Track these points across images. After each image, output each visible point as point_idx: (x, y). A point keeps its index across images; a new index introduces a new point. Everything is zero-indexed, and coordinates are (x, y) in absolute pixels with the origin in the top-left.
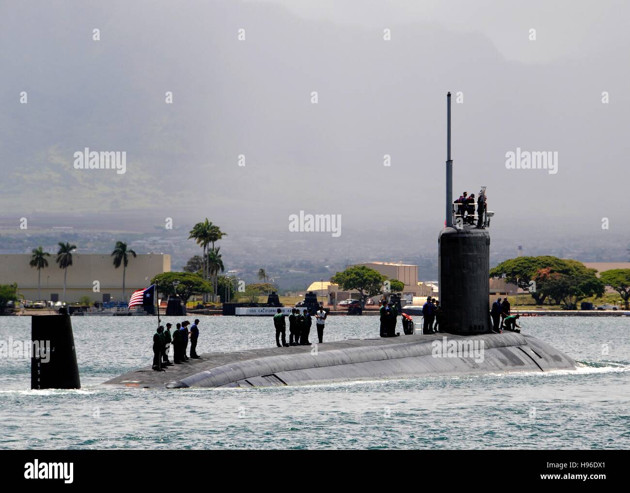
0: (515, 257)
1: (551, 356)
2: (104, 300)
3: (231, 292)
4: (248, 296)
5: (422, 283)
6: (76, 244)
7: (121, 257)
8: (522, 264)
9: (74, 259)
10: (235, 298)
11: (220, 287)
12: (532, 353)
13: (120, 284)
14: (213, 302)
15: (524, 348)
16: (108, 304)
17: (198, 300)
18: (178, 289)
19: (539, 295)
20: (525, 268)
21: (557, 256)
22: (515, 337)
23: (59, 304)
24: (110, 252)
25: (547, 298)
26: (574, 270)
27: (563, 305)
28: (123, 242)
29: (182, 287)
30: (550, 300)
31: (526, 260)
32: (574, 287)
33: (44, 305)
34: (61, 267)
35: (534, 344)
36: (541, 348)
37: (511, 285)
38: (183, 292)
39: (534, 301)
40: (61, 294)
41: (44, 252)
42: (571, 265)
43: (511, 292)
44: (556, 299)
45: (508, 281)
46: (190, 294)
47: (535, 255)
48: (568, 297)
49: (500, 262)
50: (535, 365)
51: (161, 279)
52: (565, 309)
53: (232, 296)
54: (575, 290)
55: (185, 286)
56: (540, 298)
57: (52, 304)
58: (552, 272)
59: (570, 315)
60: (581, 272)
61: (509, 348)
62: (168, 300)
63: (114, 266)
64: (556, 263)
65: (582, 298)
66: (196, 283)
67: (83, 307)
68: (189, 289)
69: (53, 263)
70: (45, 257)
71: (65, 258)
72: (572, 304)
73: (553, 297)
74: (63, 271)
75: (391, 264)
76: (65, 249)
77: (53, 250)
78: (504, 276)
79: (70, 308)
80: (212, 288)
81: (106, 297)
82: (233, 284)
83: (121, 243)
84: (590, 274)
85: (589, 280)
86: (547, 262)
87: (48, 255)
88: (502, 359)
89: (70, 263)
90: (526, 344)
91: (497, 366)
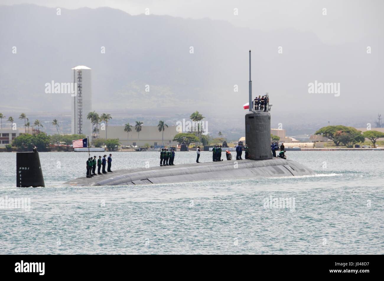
0: (327, 126)
1: (300, 169)
2: (155, 145)
3: (207, 141)
4: (214, 143)
5: (287, 137)
6: (143, 122)
7: (161, 127)
8: (330, 129)
9: (142, 129)
10: (209, 144)
11: (202, 139)
12: (290, 168)
13: (161, 138)
14: (200, 145)
15: (286, 166)
16: (156, 147)
17: (193, 145)
18: (185, 140)
19: (337, 142)
20: (331, 130)
21: (345, 125)
22: (282, 161)
23: (136, 146)
24: (157, 125)
25: (340, 143)
26: (352, 131)
27: (347, 146)
28: (162, 121)
29: (187, 139)
30: (342, 144)
31: (332, 127)
32: (352, 139)
33: (130, 147)
34: (137, 131)
35: (292, 164)
36: (295, 166)
37: (325, 138)
38: (187, 142)
39: (335, 144)
40: (137, 142)
41: (130, 125)
42: (350, 129)
43: (325, 140)
44: (344, 143)
45: (324, 136)
46: (190, 143)
47: (335, 125)
48: (349, 142)
49: (320, 128)
50: (290, 174)
51: (178, 136)
52: (348, 148)
53: (207, 143)
54: (352, 140)
55: (188, 139)
56: (337, 143)
57: (133, 146)
58: (342, 132)
59: (350, 150)
60: (355, 132)
61: (278, 166)
62: (181, 144)
63: (159, 131)
64: (344, 128)
65: (355, 143)
66: (192, 138)
67: (146, 148)
68: (190, 140)
69: (134, 130)
70: (130, 127)
71: (139, 128)
72: (351, 146)
73: (343, 143)
74: (138, 133)
75: (274, 129)
76: (138, 124)
77: (134, 124)
78: (322, 134)
79: (141, 148)
80: (199, 140)
81: (156, 144)
82: (208, 138)
83: (161, 121)
84: (358, 133)
85: (358, 135)
86: (340, 128)
87: (132, 126)
88: (273, 171)
89: (141, 130)
90: (287, 164)
91: (270, 174)
